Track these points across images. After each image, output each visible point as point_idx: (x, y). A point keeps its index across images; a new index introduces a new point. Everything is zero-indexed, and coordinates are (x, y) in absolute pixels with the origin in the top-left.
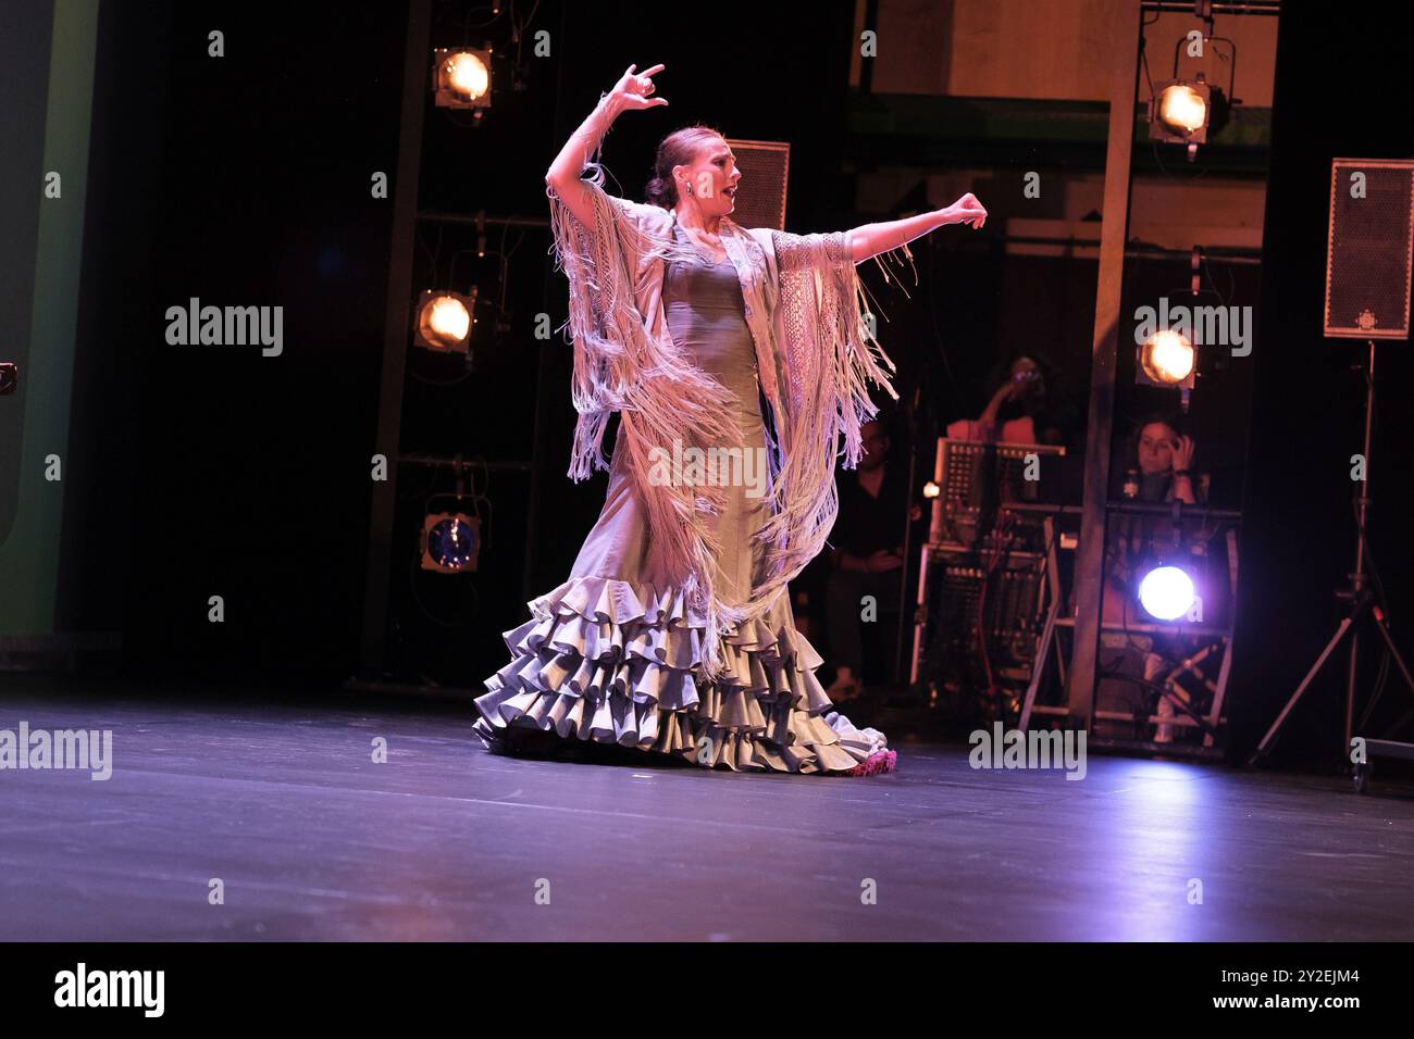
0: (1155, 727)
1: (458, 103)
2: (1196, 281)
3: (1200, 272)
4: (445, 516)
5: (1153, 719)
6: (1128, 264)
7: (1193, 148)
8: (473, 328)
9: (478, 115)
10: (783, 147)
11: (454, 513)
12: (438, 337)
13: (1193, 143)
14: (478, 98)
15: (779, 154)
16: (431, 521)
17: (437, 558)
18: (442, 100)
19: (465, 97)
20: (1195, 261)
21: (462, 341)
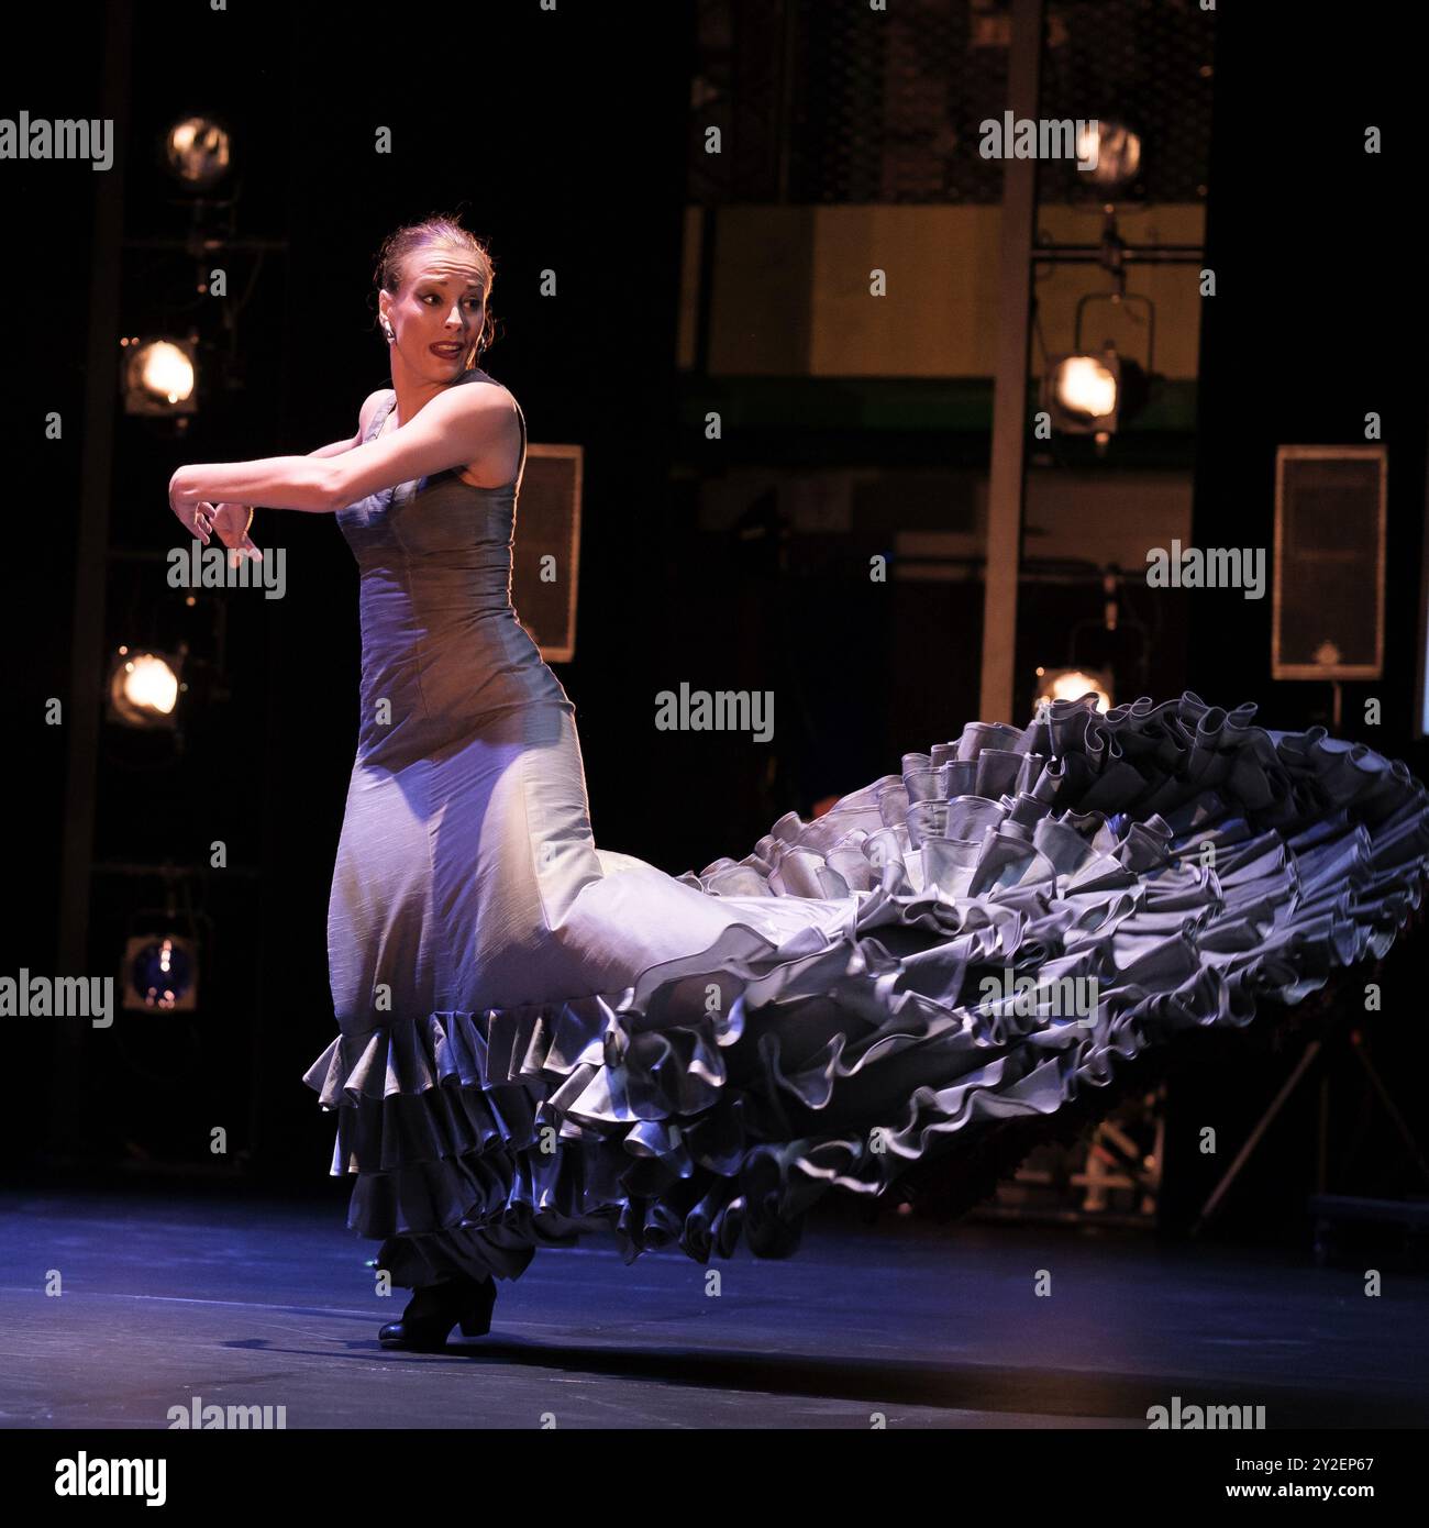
0: (1082, 1192)
1: (154, 408)
2: (1111, 611)
3: (1117, 597)
4: (152, 939)
5: (1077, 1180)
6: (1023, 591)
7: (1102, 438)
8: (181, 696)
9: (183, 423)
10: (573, 452)
11: (163, 935)
12: (136, 709)
13: (1102, 431)
14: (179, 401)
15: (568, 462)
16: (135, 946)
17: (144, 994)
18: (133, 405)
19: (161, 399)
20: (1110, 584)
21: (167, 715)
